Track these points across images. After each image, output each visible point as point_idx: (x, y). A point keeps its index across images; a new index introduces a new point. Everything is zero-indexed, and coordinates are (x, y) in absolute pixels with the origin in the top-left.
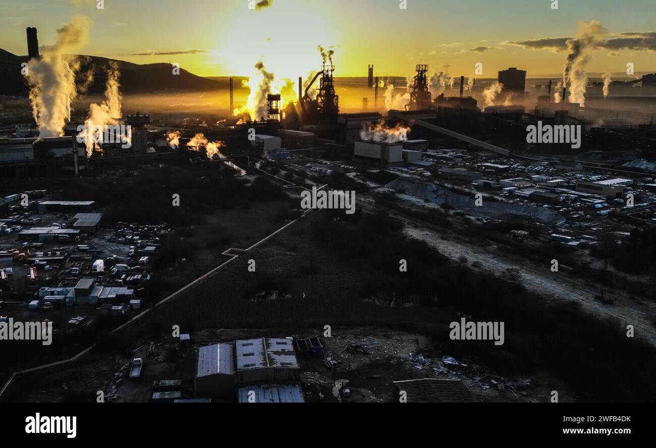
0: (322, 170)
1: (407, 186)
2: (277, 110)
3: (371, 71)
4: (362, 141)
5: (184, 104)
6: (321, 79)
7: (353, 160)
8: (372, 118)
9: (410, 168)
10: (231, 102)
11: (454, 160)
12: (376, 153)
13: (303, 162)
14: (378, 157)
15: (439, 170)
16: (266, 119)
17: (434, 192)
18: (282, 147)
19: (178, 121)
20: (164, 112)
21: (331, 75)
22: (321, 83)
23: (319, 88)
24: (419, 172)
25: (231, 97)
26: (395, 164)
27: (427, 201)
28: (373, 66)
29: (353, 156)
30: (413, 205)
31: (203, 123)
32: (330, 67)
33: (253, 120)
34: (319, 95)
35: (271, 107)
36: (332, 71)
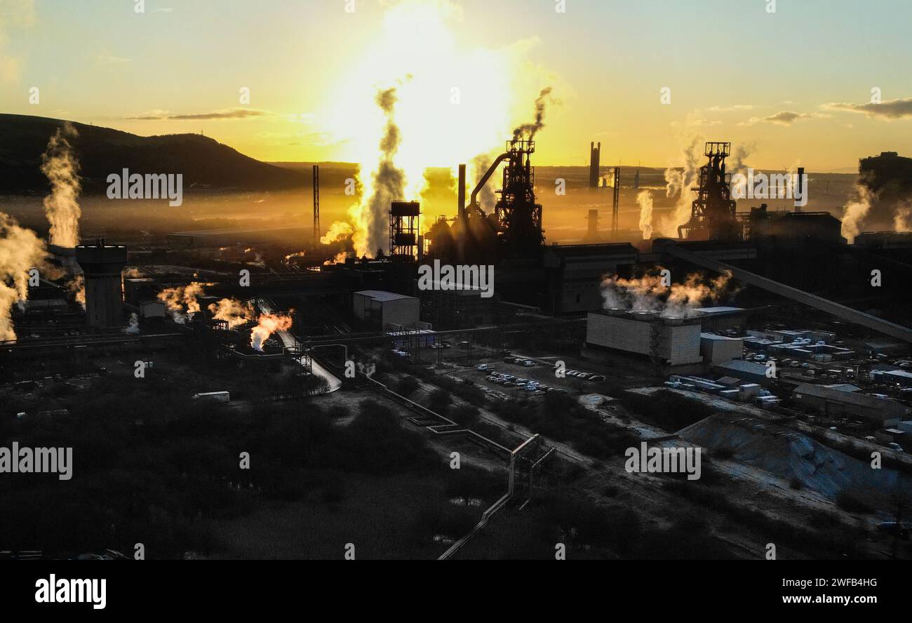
0: (513, 380)
1: (738, 440)
2: (412, 236)
3: (595, 154)
4: (606, 313)
5: (222, 217)
6: (505, 170)
7: (583, 354)
8: (615, 256)
9: (725, 379)
10: (316, 216)
11: (814, 359)
12: (638, 341)
13: (470, 357)
14: (645, 350)
15: (796, 390)
16: (387, 253)
17: (809, 457)
18: (421, 319)
19: (205, 252)
20: (182, 233)
21: (528, 162)
22: (505, 178)
23: (501, 188)
24: (747, 394)
25: (316, 205)
26: (687, 370)
27: (797, 485)
28: (599, 144)
29: (584, 345)
30: (763, 496)
31: (257, 259)
32: (525, 144)
33: (360, 255)
34: (502, 204)
35: (398, 229)
36: (528, 152)
